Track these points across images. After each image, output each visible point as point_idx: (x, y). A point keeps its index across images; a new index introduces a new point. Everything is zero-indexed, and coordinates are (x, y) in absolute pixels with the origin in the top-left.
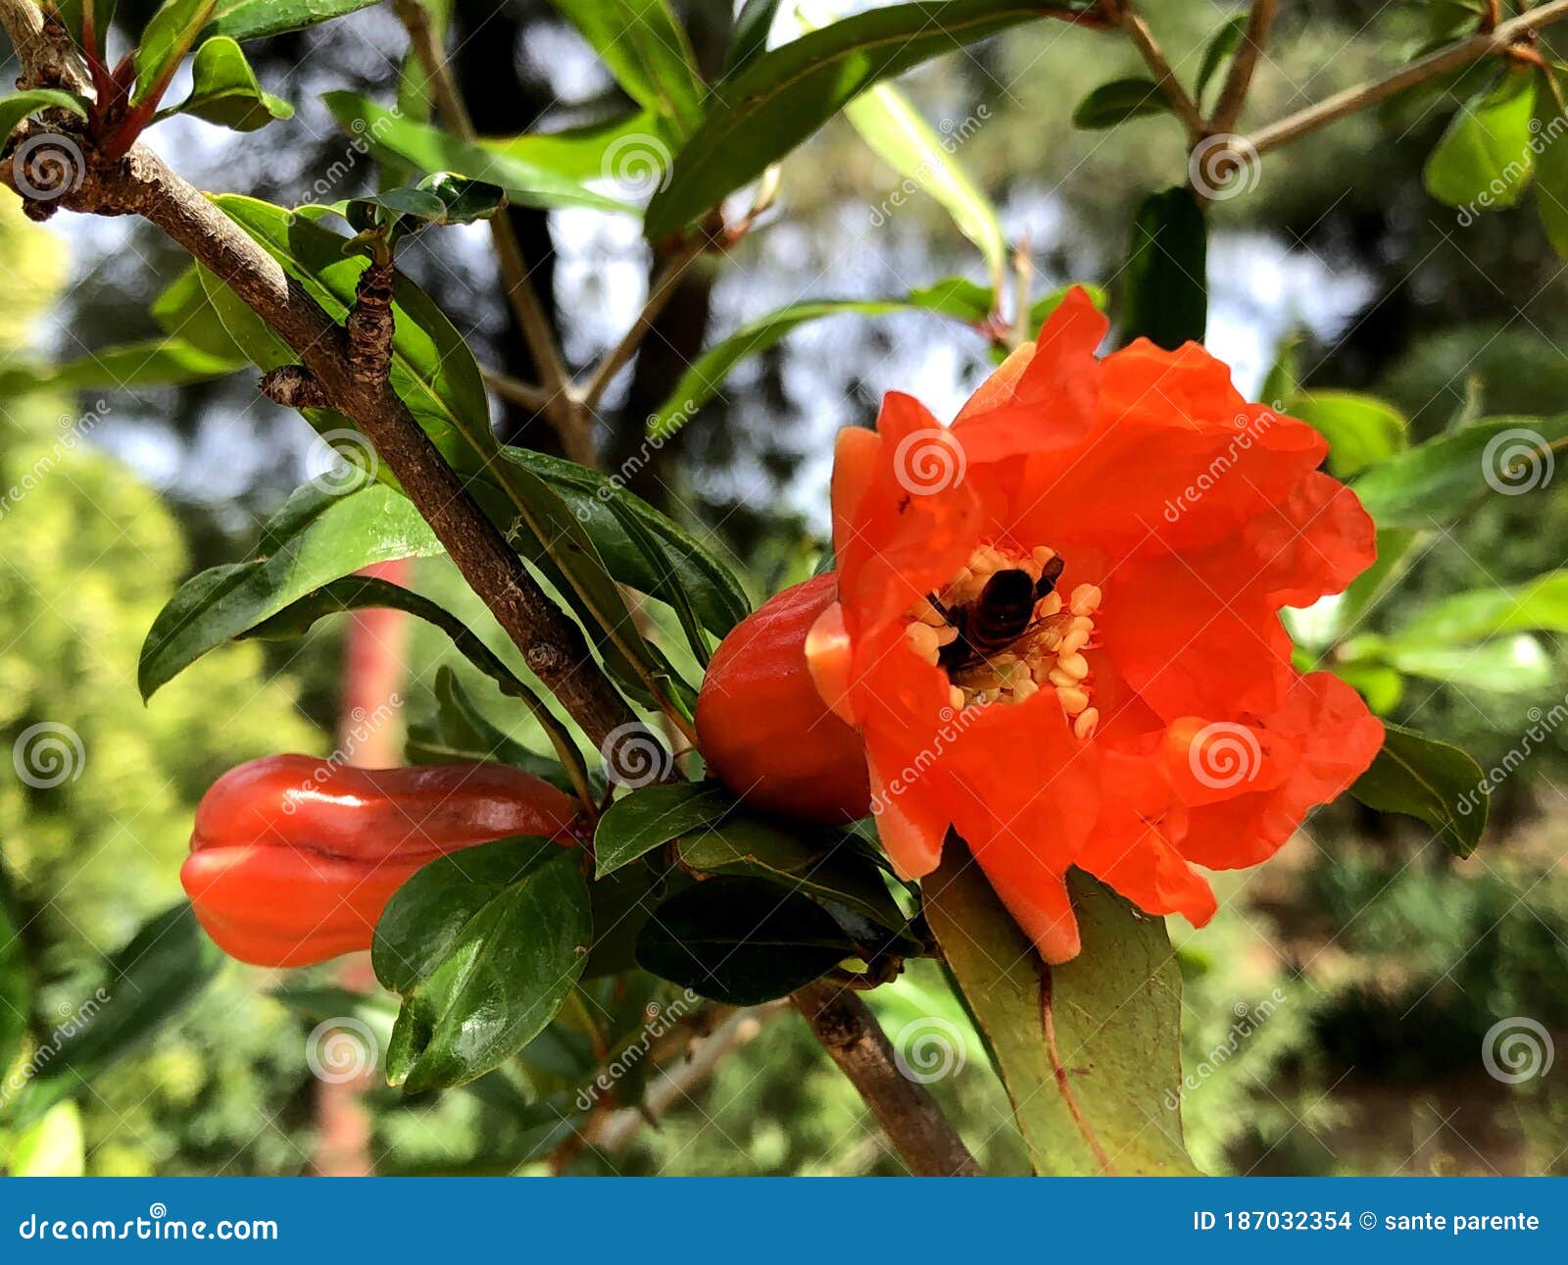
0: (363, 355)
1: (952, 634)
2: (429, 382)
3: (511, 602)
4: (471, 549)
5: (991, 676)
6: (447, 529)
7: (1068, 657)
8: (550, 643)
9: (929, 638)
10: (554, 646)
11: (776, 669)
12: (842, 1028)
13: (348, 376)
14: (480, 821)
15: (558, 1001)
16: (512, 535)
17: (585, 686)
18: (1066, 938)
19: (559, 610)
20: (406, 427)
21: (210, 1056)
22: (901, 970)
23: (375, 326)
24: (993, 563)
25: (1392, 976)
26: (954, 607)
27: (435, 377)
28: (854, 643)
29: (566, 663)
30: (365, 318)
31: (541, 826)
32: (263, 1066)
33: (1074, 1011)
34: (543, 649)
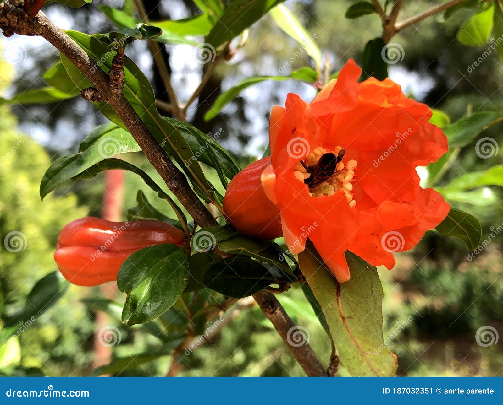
0: (114, 84)
1: (308, 175)
2: (136, 94)
3: (162, 166)
4: (150, 149)
5: (321, 189)
6: (142, 142)
7: (346, 183)
8: (175, 180)
9: (301, 176)
10: (177, 181)
11: (250, 188)
12: (270, 307)
13: (109, 90)
14: (152, 239)
15: (178, 296)
16: (163, 145)
17: (187, 194)
18: (346, 274)
19: (178, 170)
20: (128, 108)
21: (60, 328)
22: (290, 287)
23: (118, 74)
24: (322, 152)
25: (438, 303)
26: (309, 167)
27: (138, 92)
28: (277, 176)
29: (181, 187)
30: (115, 71)
31: (172, 240)
32: (77, 331)
33: (348, 298)
34: (173, 182)
